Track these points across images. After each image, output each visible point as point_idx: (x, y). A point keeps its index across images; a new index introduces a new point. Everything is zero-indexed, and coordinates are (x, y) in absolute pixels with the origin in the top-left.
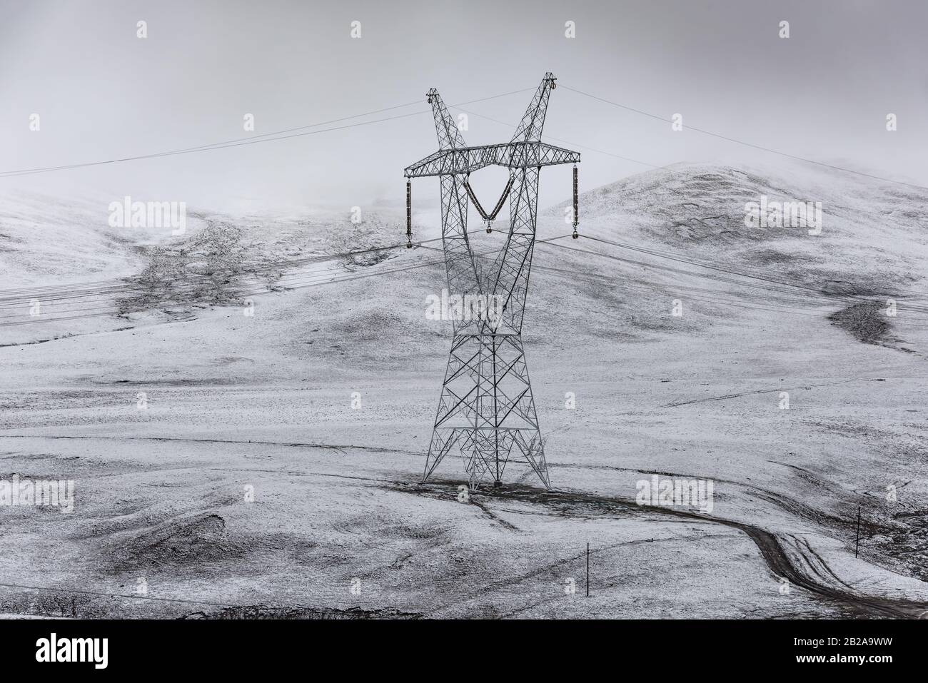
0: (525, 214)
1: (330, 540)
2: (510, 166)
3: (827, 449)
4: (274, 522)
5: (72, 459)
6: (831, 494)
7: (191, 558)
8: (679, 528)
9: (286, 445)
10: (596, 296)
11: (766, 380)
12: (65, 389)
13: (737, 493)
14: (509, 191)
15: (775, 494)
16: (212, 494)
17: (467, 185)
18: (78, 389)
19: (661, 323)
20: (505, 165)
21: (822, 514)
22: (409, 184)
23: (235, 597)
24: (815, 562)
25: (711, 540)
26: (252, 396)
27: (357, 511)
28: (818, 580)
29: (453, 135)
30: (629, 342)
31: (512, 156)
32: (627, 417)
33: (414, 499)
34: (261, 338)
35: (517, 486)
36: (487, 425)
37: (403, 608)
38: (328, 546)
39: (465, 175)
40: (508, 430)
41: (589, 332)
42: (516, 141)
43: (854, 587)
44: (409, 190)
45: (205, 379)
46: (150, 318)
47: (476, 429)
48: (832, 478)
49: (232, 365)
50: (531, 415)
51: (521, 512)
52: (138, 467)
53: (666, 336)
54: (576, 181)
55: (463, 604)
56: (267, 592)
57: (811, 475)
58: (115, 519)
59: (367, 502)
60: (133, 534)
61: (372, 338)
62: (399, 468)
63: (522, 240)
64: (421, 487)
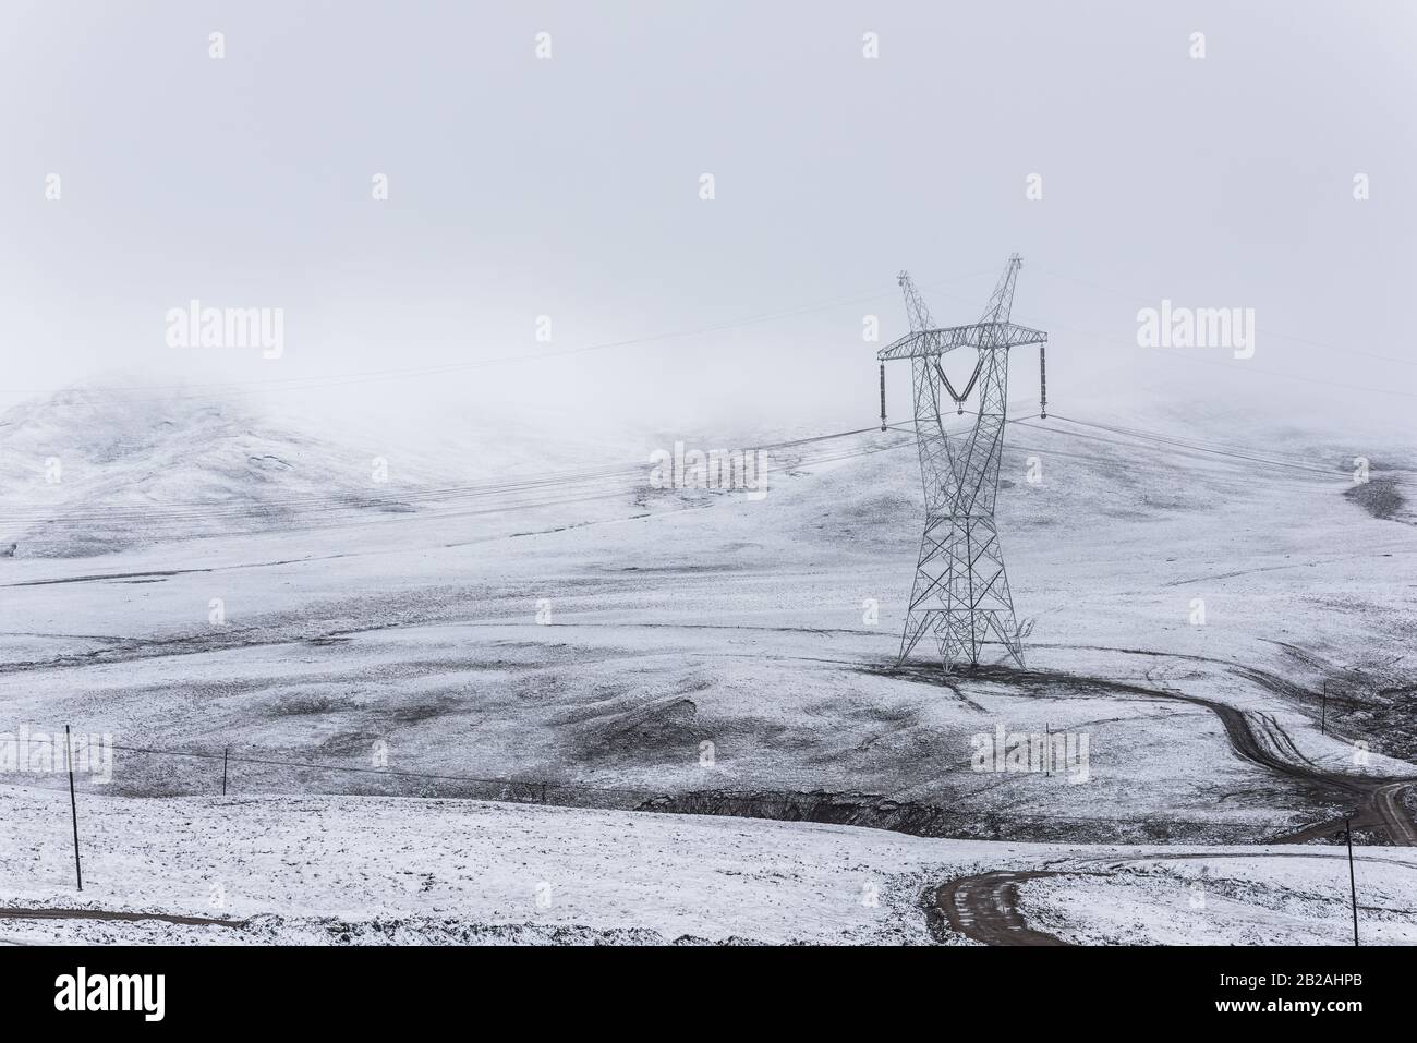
0: (994, 395)
1: (799, 724)
2: (979, 348)
3: (1322, 626)
4: (746, 707)
5: (559, 646)
6: (1320, 671)
7: (661, 743)
8: (1147, 707)
9: (773, 630)
10: (1109, 476)
11: (1270, 557)
12: (573, 577)
13: (1218, 671)
14: (978, 373)
15: (1258, 672)
16: (687, 679)
17: (938, 368)
18: (586, 577)
19: (1174, 501)
20: (974, 346)
21: (1306, 691)
22: (882, 367)
23: (701, 781)
24: (1280, 738)
25: (1178, 719)
26: (756, 581)
27: (829, 695)
28: (1281, 757)
29: (924, 317)
30: (1140, 521)
31: (981, 337)
32: (1124, 598)
33: (887, 681)
34: (772, 523)
35: (994, 667)
36: (962, 606)
37: (866, 790)
38: (798, 729)
39: (936, 357)
40: (982, 611)
41: (1101, 512)
42: (985, 321)
43: (1315, 763)
44: (882, 373)
45: (713, 564)
46: (668, 505)
47: (949, 611)
48: (1324, 655)
49: (741, 551)
50: (1005, 596)
51: (992, 694)
52: (623, 653)
53: (1180, 515)
54: (1043, 361)
55: (924, 786)
56: (733, 775)
57: (1301, 652)
58: (592, 705)
59: (840, 685)
60: (608, 719)
61: (883, 522)
62: (880, 651)
63: (992, 421)
64: (897, 669)
